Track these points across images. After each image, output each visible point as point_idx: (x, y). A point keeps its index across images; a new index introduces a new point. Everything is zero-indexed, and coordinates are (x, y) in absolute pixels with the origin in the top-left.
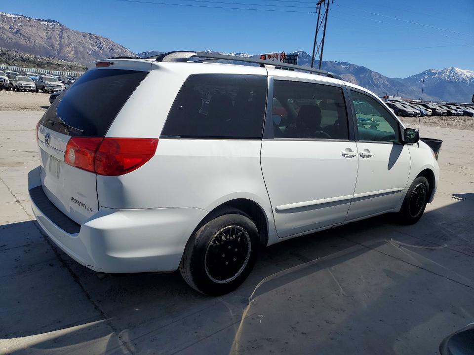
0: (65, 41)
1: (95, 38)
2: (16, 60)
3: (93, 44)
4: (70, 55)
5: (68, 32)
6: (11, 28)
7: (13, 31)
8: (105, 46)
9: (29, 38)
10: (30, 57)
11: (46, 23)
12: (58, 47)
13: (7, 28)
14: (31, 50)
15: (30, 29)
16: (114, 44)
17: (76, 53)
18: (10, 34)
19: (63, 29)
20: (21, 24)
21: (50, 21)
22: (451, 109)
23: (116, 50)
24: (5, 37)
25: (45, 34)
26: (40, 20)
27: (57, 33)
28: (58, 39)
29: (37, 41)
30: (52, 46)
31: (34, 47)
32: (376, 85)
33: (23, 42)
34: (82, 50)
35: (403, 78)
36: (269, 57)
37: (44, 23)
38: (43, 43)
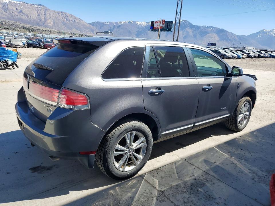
0: (48, 17)
1: (64, 14)
2: (19, 28)
3: (63, 18)
4: (50, 25)
5: (49, 11)
6: (17, 9)
7: (18, 11)
8: (70, 19)
9: (27, 15)
10: (27, 26)
11: (37, 6)
12: (43, 20)
13: (15, 9)
14: (28, 22)
15: (28, 10)
16: (75, 18)
17: (54, 23)
18: (16, 13)
19: (46, 10)
20: (22, 7)
21: (39, 5)
22: (262, 53)
23: (76, 21)
24: (14, 15)
25: (36, 13)
26: (33, 5)
27: (43, 12)
28: (43, 15)
29: (32, 17)
30: (40, 19)
31: (30, 20)
32: (230, 40)
33: (24, 17)
34: (57, 21)
35: (246, 35)
36: (155, 22)
37: (36, 6)
38: (35, 18)
